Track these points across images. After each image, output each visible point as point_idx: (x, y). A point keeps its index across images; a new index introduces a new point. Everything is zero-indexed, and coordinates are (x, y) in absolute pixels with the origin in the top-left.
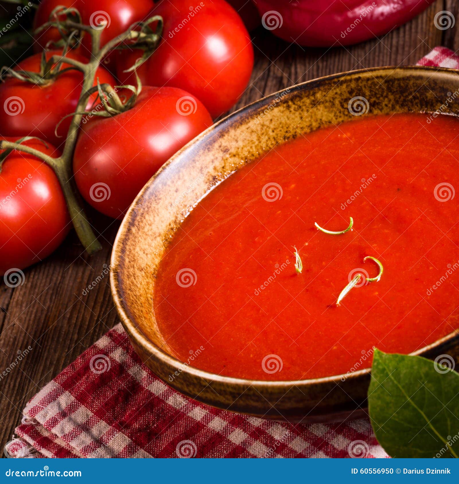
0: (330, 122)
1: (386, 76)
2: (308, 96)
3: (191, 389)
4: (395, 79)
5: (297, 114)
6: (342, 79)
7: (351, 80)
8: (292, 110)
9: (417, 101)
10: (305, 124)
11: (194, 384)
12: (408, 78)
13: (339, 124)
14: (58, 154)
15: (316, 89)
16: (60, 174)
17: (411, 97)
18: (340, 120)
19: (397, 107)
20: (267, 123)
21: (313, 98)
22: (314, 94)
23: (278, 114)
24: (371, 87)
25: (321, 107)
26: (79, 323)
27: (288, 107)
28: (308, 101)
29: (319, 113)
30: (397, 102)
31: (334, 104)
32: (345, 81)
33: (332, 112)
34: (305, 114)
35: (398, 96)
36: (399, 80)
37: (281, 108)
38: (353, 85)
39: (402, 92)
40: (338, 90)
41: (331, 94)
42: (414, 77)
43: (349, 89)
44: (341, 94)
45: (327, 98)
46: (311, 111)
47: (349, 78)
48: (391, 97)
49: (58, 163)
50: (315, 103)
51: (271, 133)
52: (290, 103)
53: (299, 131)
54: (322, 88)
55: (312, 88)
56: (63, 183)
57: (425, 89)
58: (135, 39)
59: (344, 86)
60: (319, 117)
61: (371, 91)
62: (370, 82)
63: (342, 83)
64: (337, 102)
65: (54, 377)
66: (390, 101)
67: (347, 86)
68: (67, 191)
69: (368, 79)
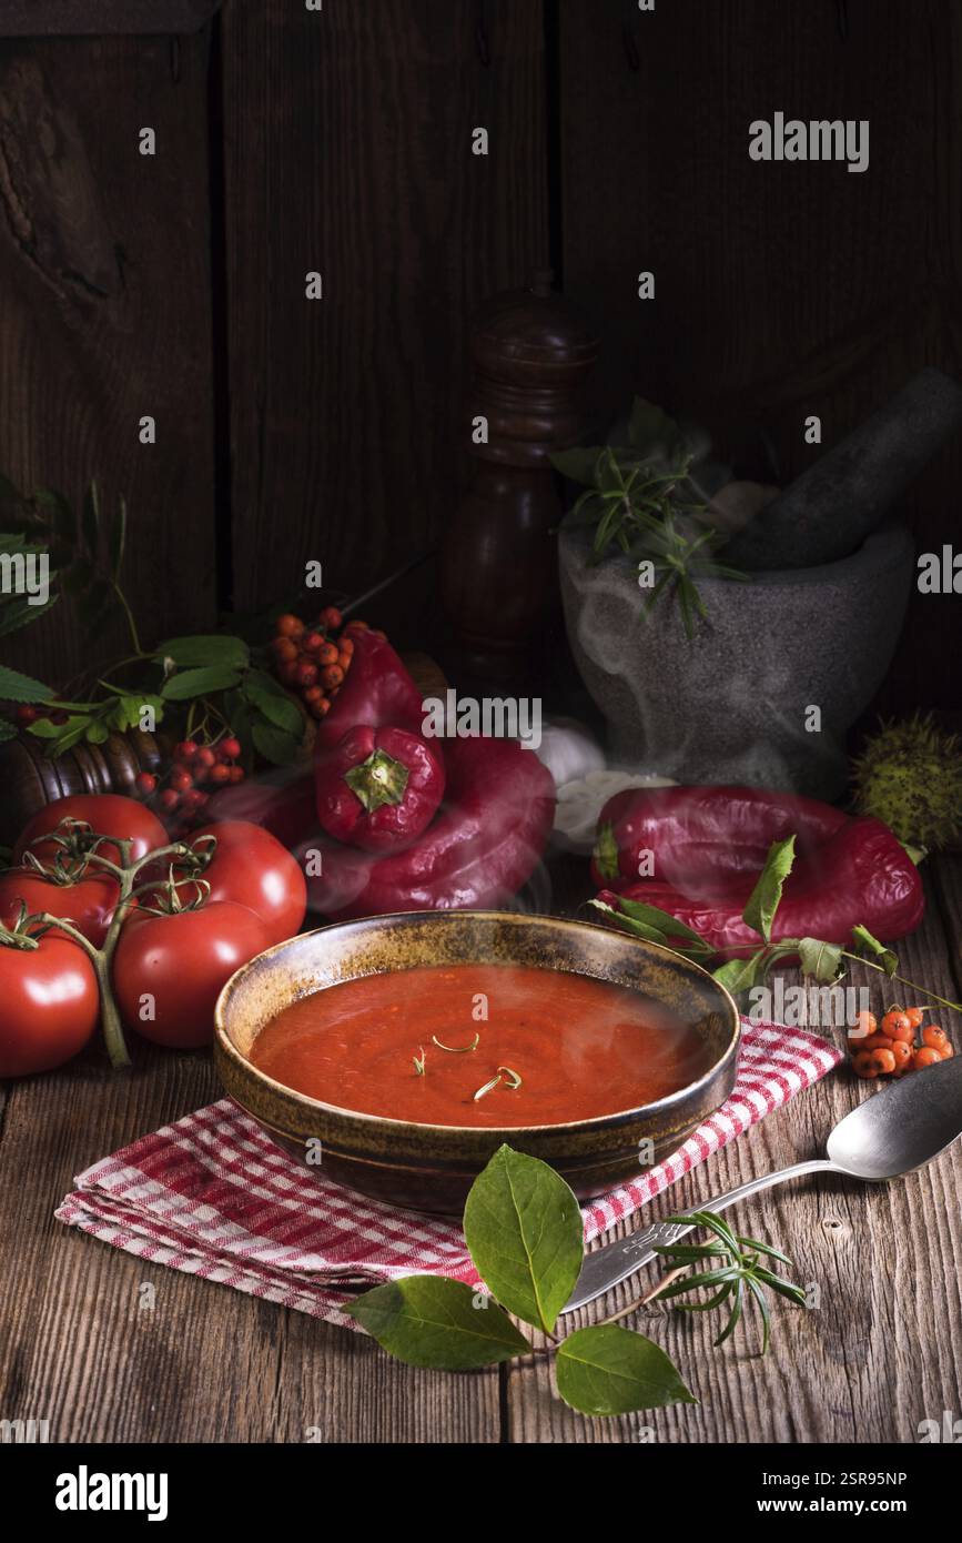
0: (429, 962)
1: (504, 921)
2: (411, 927)
3: (334, 1135)
4: (513, 926)
5: (396, 944)
6: (454, 915)
7: (462, 919)
8: (392, 938)
9: (533, 953)
10: (401, 959)
11: (342, 1128)
12: (529, 926)
13: (438, 966)
14: (99, 947)
15: (422, 921)
16: (100, 967)
17: (527, 948)
18: (440, 962)
19: (509, 958)
20: (364, 946)
21: (416, 931)
22: (419, 927)
23: (377, 940)
24: (483, 930)
25: (423, 943)
26: (111, 1128)
27: (389, 934)
28: (410, 933)
29: (419, 950)
30: (509, 951)
31: (437, 943)
32: (457, 919)
33: (434, 951)
34: (404, 947)
35: (512, 946)
36: (517, 926)
37: (381, 934)
38: (464, 925)
39: (518, 941)
40: (446, 928)
41: (437, 930)
42: (535, 926)
43: (458, 929)
44: (448, 933)
45: (432, 934)
46: (411, 944)
47: (460, 916)
48: (504, 945)
49: (101, 956)
50: (417, 938)
51: (365, 960)
52: (392, 930)
53: (393, 964)
54: (429, 922)
55: (418, 920)
56: (102, 979)
57: (547, 941)
58: (183, 855)
59: (454, 924)
60: (419, 953)
61: (482, 935)
62: (483, 924)
63: (452, 920)
64: (442, 941)
65: (112, 1153)
66: (501, 949)
67: (457, 925)
68: (105, 991)
69: (482, 921)
